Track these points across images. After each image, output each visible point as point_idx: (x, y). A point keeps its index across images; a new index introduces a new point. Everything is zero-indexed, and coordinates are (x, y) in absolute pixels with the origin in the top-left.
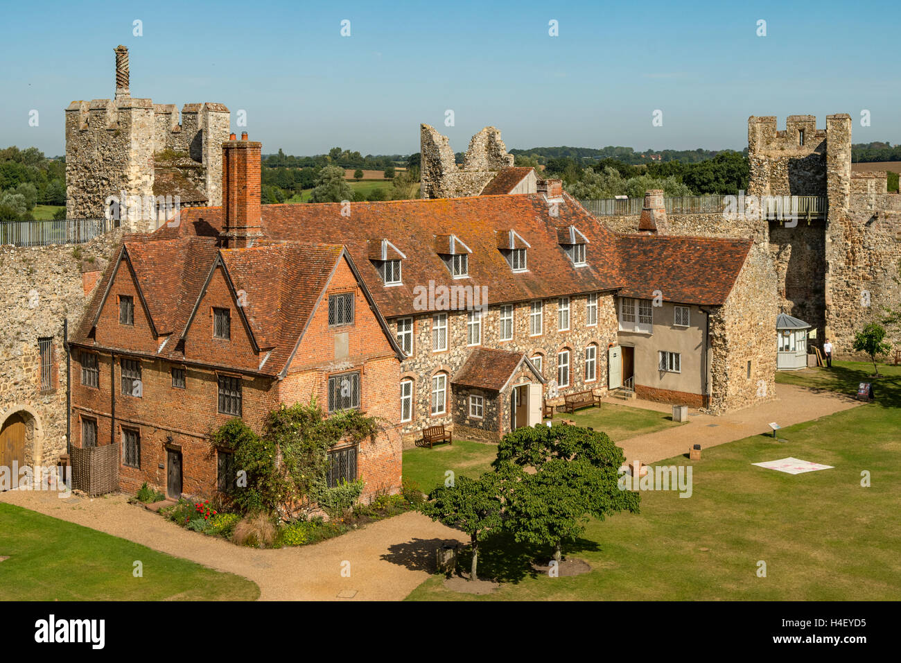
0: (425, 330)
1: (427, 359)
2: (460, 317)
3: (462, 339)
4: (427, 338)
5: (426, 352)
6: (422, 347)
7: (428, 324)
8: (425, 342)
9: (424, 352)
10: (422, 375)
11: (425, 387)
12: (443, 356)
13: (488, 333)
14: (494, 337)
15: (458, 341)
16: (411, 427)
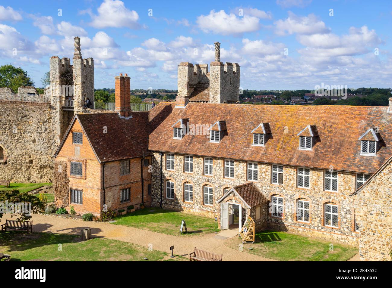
0: (219, 165)
1: (219, 179)
2: (241, 164)
3: (242, 175)
4: (220, 170)
5: (219, 176)
6: (217, 173)
7: (220, 163)
8: (218, 171)
9: (217, 176)
10: (216, 186)
11: (219, 193)
12: (229, 181)
13: (261, 177)
14: (266, 180)
15: (240, 176)
16: (211, 209)
